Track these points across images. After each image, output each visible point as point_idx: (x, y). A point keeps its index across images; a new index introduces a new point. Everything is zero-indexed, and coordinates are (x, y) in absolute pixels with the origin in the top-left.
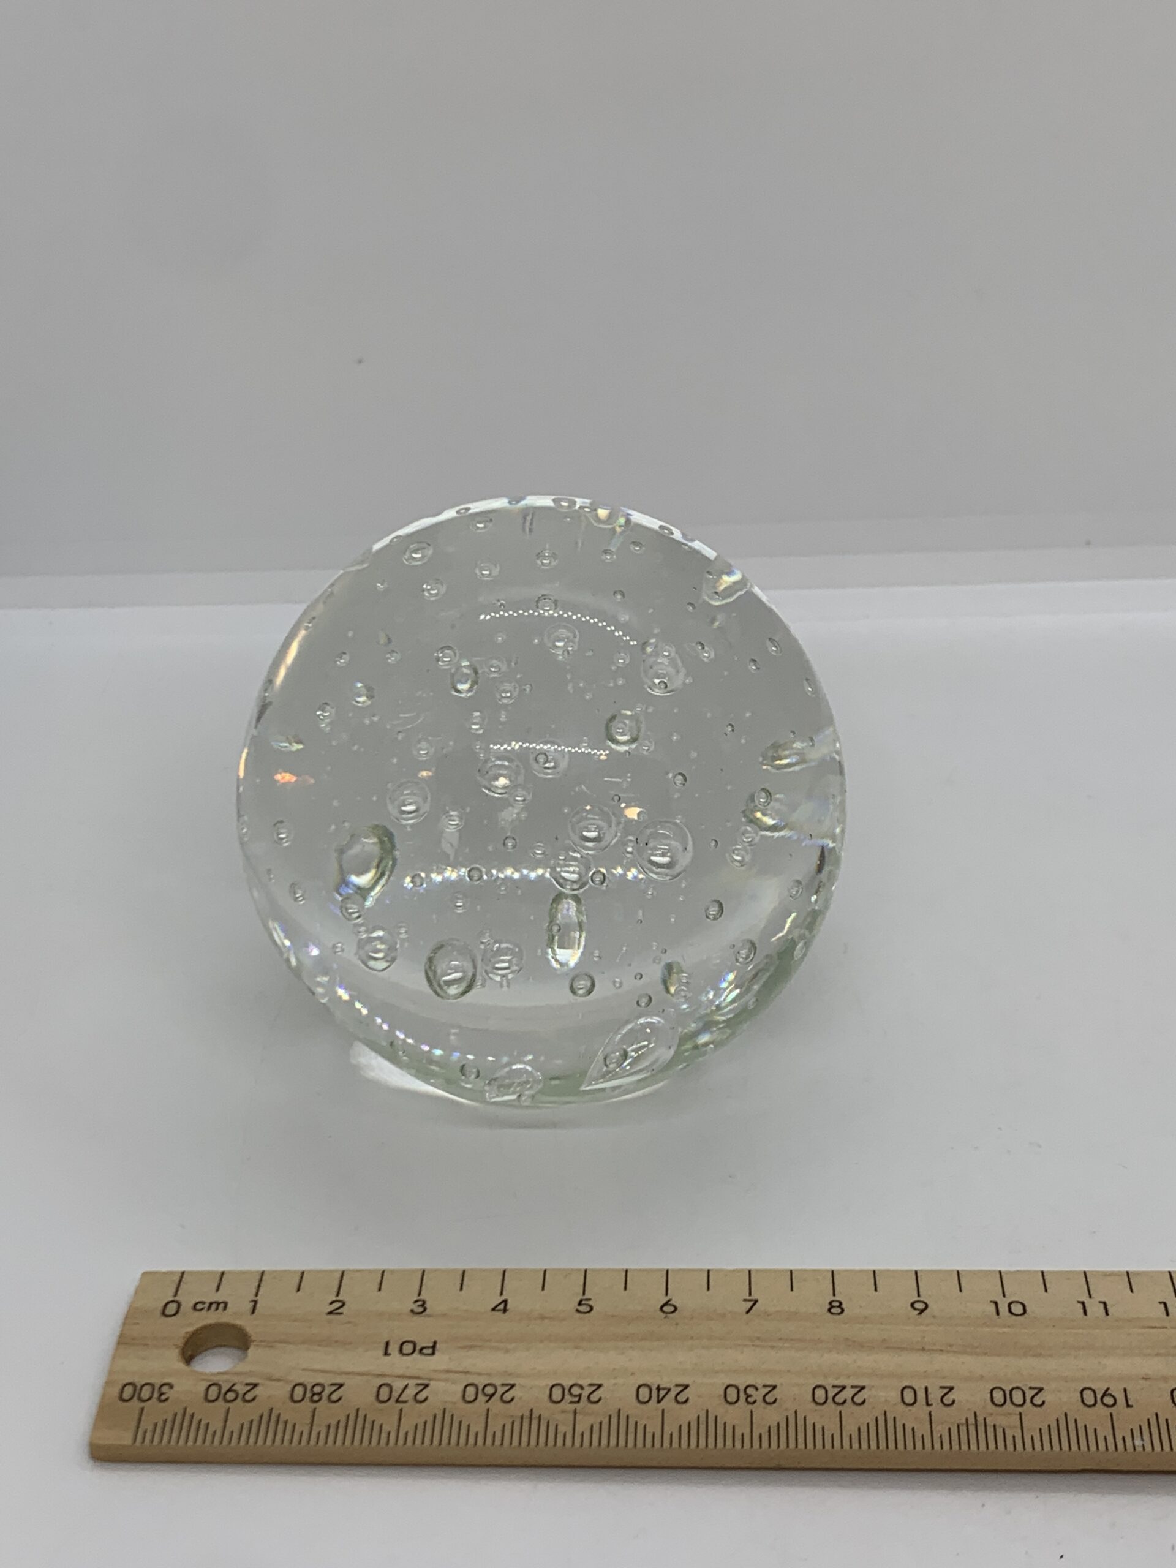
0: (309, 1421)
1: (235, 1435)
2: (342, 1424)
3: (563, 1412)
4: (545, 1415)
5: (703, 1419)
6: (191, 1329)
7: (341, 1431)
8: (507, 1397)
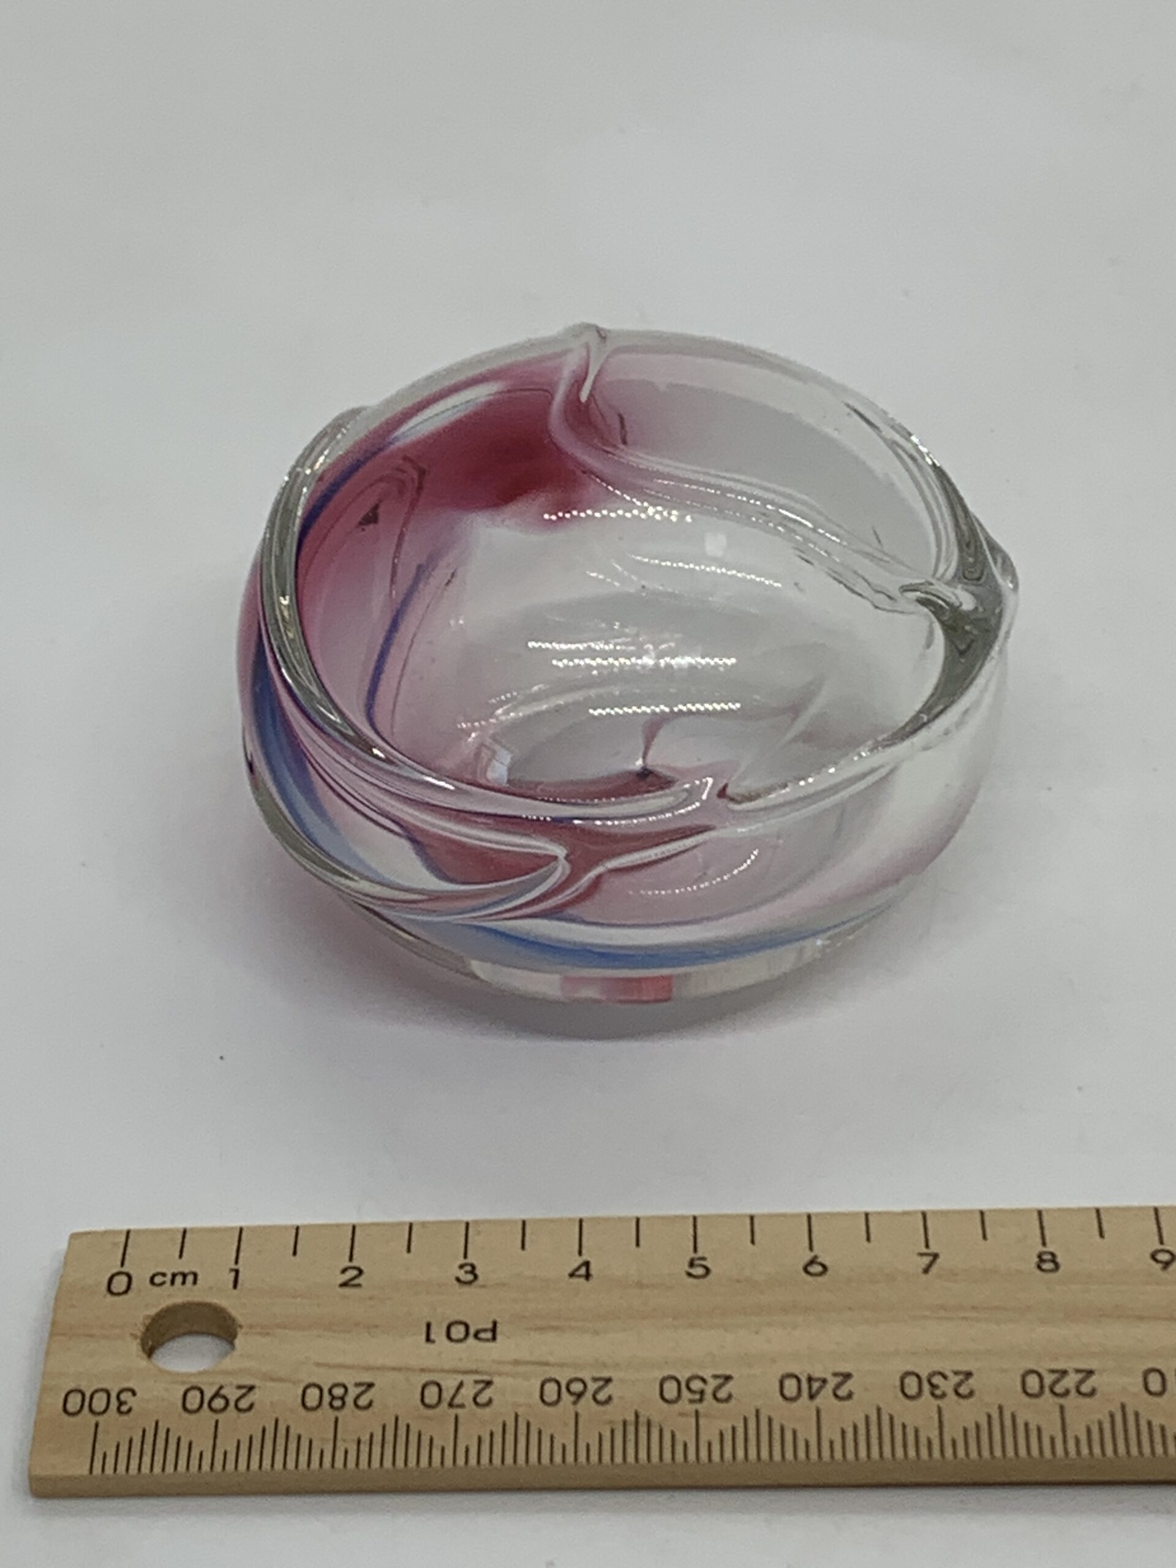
0: (331, 1436)
1: (231, 1457)
2: (378, 1439)
3: (682, 1414)
4: (656, 1419)
5: (874, 1418)
6: (153, 1312)
7: (377, 1450)
8: (601, 1397)
